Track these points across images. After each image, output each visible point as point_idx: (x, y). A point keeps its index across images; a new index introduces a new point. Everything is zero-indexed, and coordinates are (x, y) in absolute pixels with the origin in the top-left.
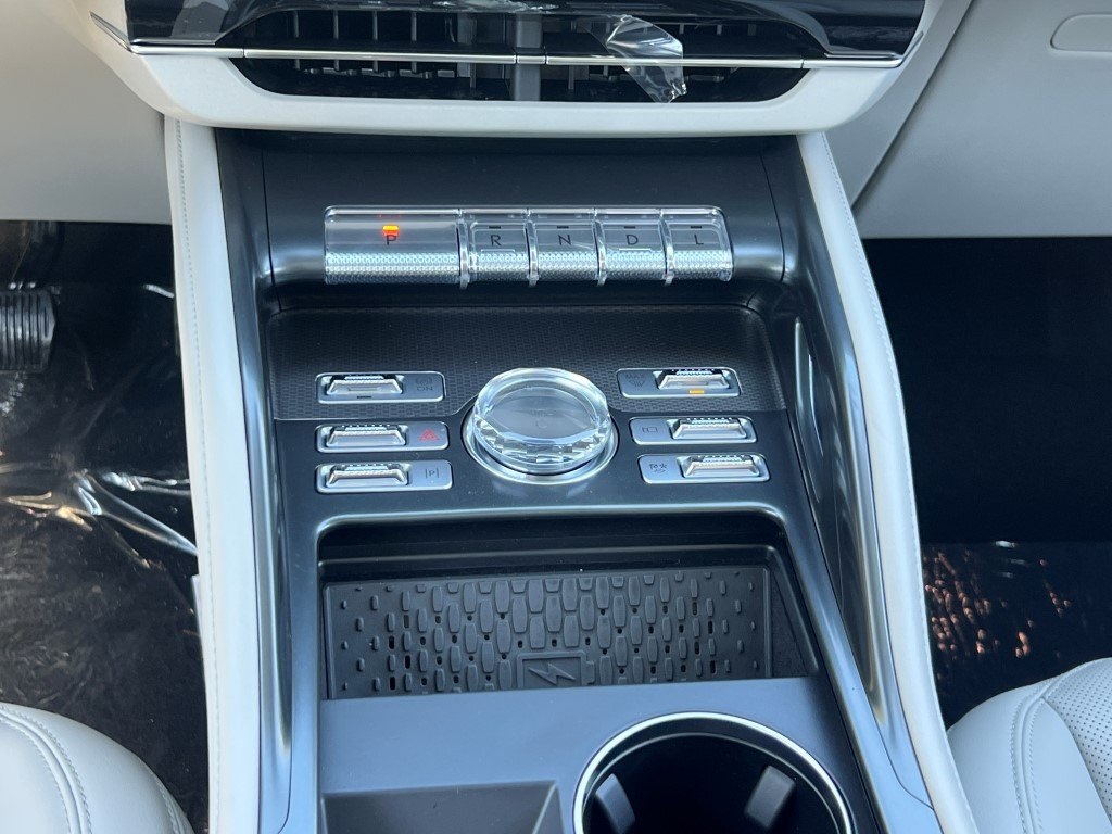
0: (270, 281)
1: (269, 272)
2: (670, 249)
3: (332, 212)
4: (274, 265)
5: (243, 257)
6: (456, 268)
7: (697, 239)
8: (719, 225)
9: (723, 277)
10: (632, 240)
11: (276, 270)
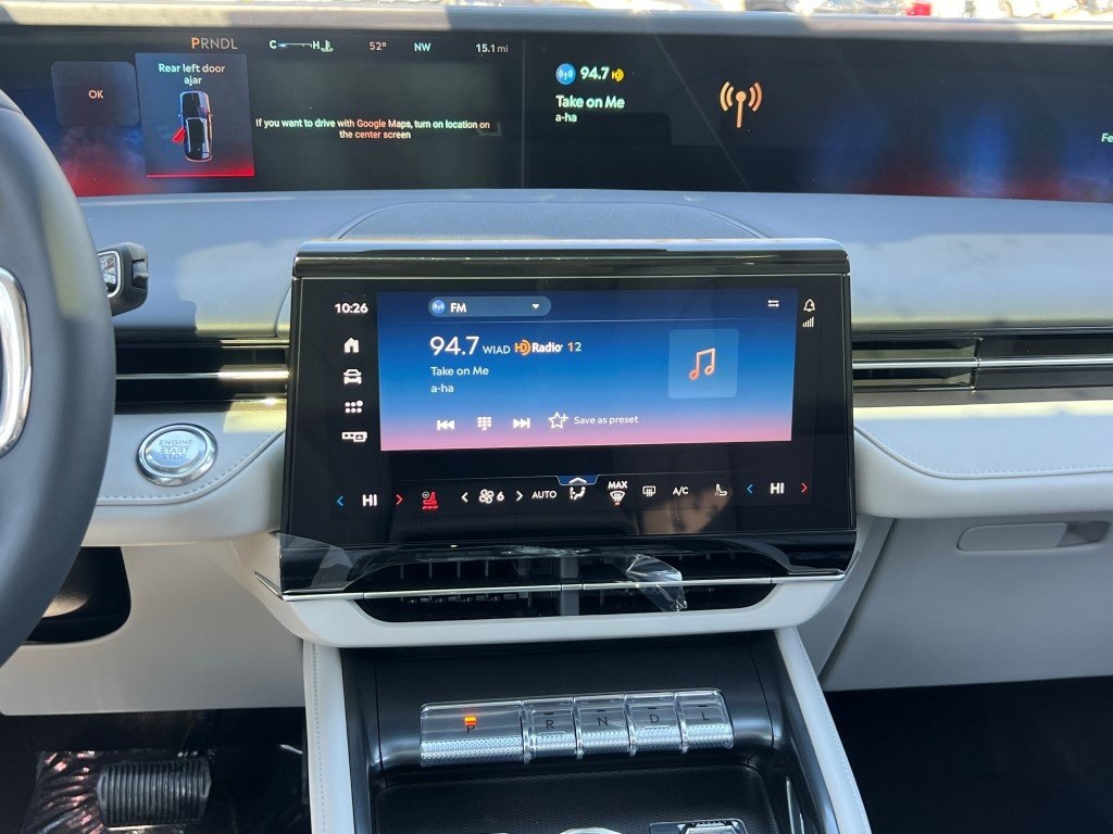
0: (379, 768)
1: (378, 761)
2: (683, 724)
3: (426, 709)
4: (382, 755)
5: (359, 749)
6: (520, 749)
7: (703, 716)
8: (720, 703)
9: (726, 745)
10: (654, 719)
11: (384, 759)
